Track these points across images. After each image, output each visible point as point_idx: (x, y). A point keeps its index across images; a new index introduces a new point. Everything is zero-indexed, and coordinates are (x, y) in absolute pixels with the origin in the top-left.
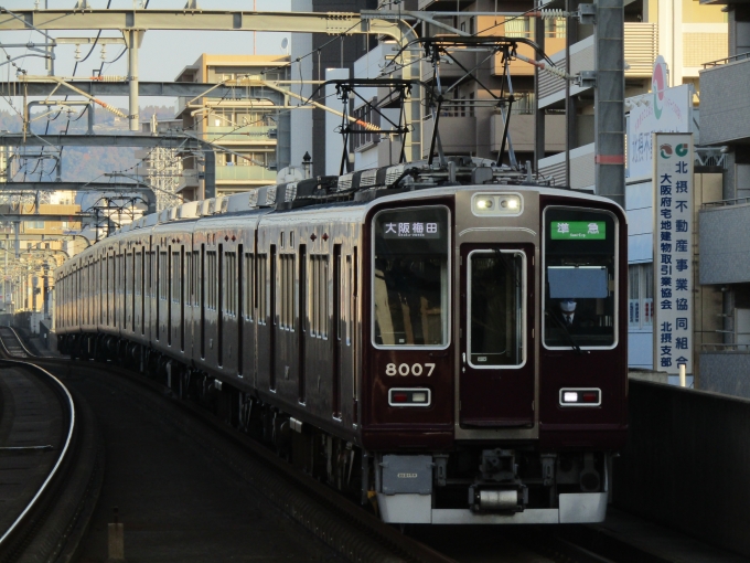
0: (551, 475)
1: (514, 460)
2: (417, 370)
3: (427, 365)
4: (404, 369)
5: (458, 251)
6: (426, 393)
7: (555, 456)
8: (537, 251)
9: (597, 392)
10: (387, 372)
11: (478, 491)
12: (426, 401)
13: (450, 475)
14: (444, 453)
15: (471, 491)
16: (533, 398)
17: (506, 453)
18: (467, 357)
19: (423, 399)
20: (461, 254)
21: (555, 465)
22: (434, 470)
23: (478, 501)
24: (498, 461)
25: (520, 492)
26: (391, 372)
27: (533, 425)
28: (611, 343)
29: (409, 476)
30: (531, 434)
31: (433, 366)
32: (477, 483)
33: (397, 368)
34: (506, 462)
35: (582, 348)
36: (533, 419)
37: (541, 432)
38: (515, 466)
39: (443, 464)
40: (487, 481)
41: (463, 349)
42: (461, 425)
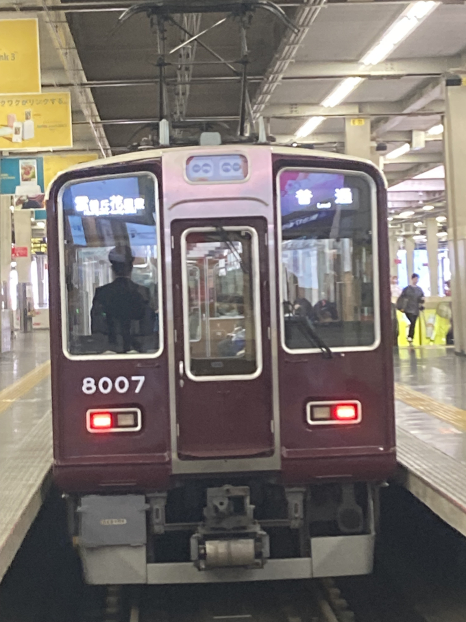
0: (300, 514)
1: (248, 500)
2: (122, 385)
3: (134, 378)
4: (106, 386)
5: (167, 230)
6: (135, 414)
7: (303, 489)
8: (271, 227)
9: (355, 406)
10: (84, 389)
11: (201, 542)
12: (136, 425)
13: (169, 519)
14: (159, 492)
15: (193, 542)
16: (271, 416)
17: (237, 491)
18: (186, 367)
19: (131, 422)
20: (172, 233)
21: (304, 501)
22: (148, 514)
23: (203, 556)
24: (226, 502)
25: (258, 539)
26: (89, 389)
27: (272, 453)
28: (371, 343)
29: (115, 522)
30: (272, 463)
31: (142, 379)
32: (201, 532)
33: (96, 384)
34: (238, 503)
35: (333, 350)
36: (272, 444)
37: (283, 459)
38: (250, 508)
39: (159, 506)
40: (213, 529)
41: (180, 357)
42: (179, 456)
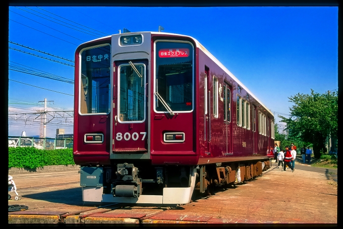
7: (162, 168)
8: (150, 62)
9: (183, 134)
16: (147, 137)
27: (147, 152)
30: (147, 156)
35: (174, 112)
36: (147, 149)
37: (151, 154)
42: (113, 152)
